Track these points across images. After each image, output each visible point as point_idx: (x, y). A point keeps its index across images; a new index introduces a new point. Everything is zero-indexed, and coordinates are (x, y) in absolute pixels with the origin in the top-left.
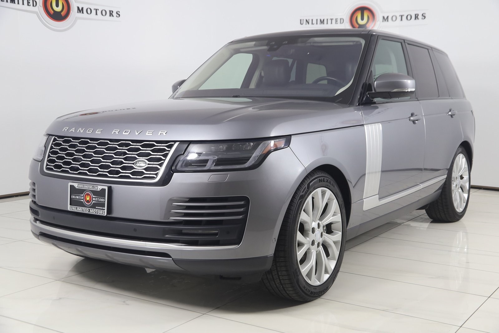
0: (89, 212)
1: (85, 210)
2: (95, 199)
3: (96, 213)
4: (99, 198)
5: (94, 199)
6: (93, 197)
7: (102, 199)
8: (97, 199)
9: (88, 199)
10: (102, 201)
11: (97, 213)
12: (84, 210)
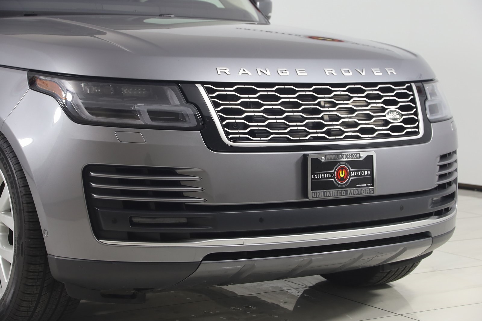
0: (347, 194)
1: (339, 193)
2: (354, 173)
3: (358, 194)
4: (361, 171)
5: (352, 174)
6: (350, 172)
7: (366, 172)
8: (358, 173)
9: (342, 176)
10: (366, 174)
11: (361, 194)
12: (337, 193)
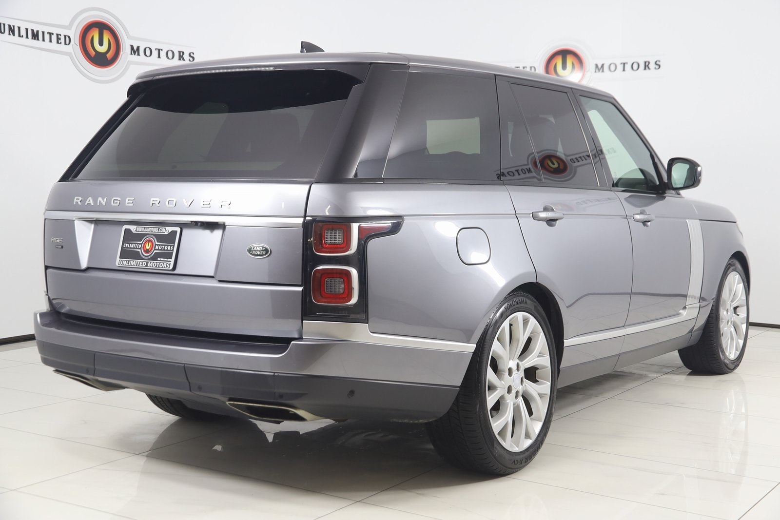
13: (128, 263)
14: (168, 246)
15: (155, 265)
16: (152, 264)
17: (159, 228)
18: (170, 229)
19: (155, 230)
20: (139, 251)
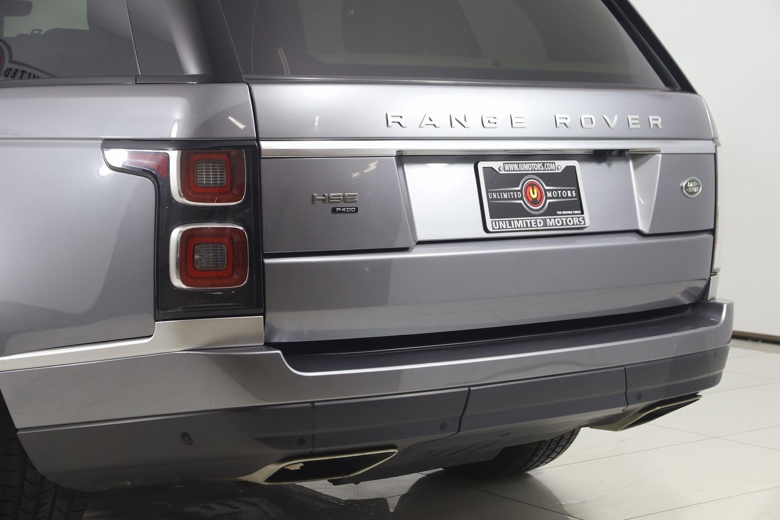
13: (510, 225)
14: (566, 190)
15: (559, 223)
16: (552, 221)
17: (544, 163)
18: (562, 165)
19: (537, 166)
20: (521, 204)
